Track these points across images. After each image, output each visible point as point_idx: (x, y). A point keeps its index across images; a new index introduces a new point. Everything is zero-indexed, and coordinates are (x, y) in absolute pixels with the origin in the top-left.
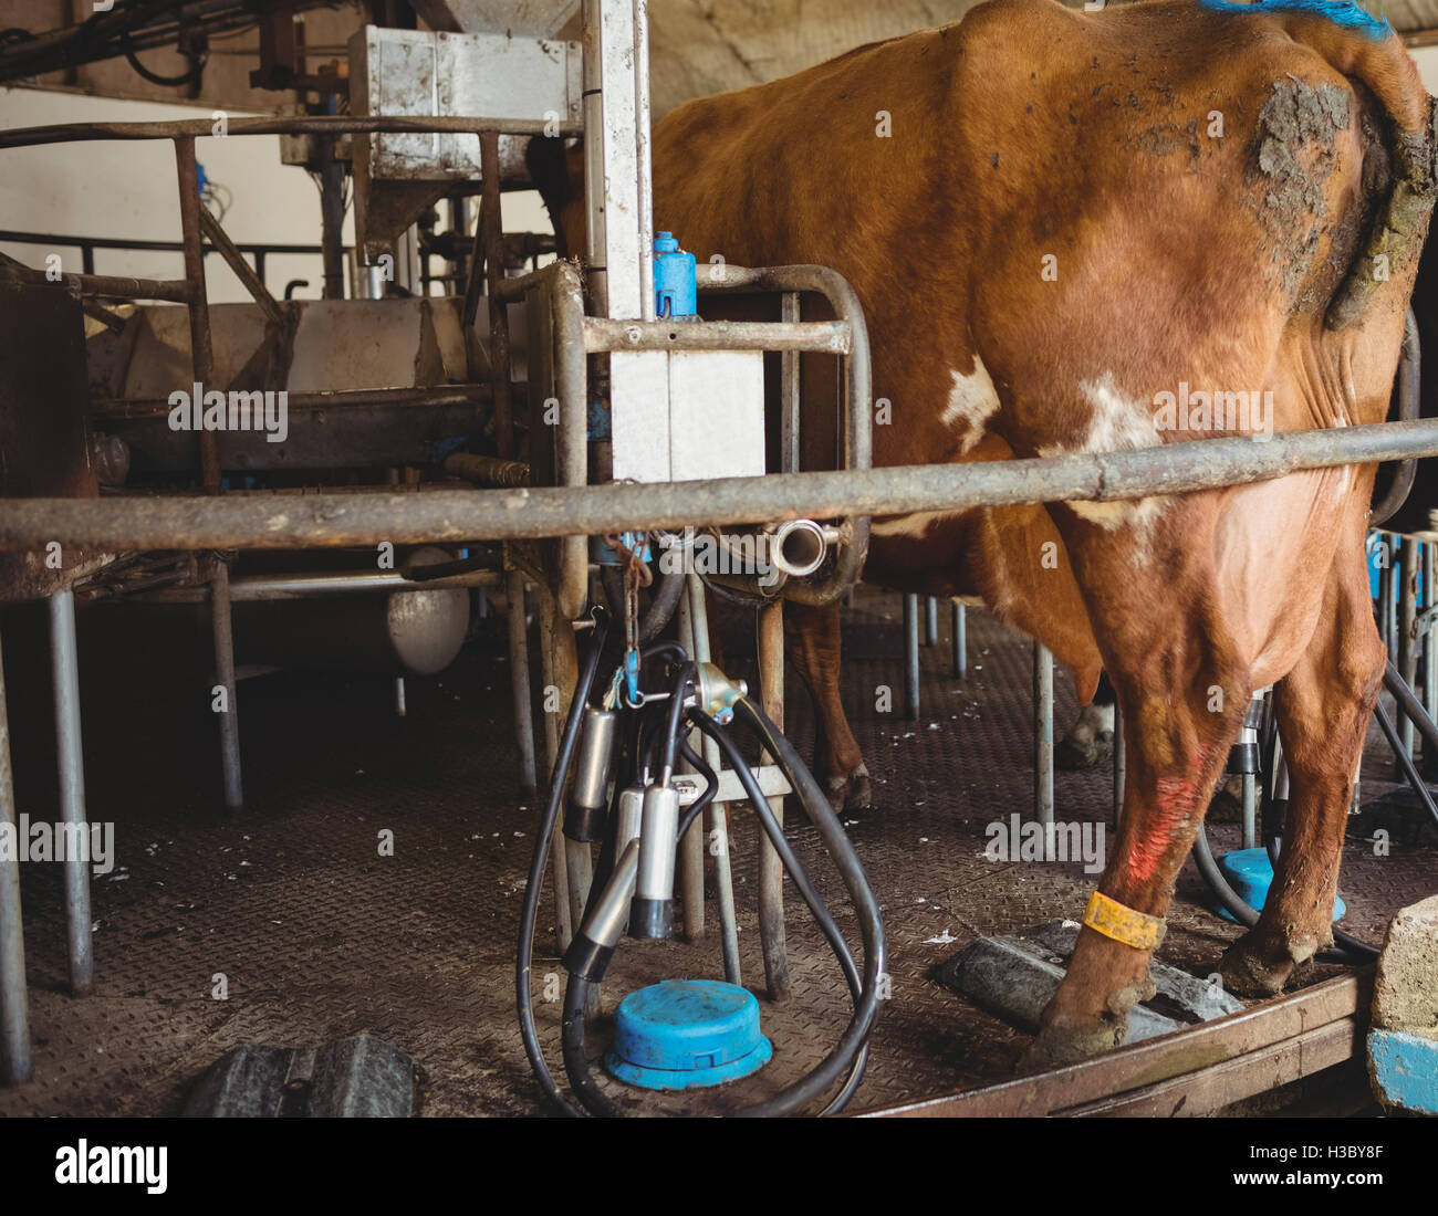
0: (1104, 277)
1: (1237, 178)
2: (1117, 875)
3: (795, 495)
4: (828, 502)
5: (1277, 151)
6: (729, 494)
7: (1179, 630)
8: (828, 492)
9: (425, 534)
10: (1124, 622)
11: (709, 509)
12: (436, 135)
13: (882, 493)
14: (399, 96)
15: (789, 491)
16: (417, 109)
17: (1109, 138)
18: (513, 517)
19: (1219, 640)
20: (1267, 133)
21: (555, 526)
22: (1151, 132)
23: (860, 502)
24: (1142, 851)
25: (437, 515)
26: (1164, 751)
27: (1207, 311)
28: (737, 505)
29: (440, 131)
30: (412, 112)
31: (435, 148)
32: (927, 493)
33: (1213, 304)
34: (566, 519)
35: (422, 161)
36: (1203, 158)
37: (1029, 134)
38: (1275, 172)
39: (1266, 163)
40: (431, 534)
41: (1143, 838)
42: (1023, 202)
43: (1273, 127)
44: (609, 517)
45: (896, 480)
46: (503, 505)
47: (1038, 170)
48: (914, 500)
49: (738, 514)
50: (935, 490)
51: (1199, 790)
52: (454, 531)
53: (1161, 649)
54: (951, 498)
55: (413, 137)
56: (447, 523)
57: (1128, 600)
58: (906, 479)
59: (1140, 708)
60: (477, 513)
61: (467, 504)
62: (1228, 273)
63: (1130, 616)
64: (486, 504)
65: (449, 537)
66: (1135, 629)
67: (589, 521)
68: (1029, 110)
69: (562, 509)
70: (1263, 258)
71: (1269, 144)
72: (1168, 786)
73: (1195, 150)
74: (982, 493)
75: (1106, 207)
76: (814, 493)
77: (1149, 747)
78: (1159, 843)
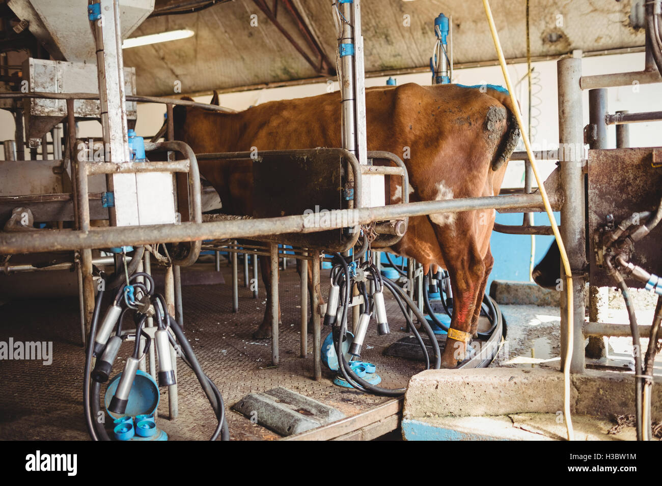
0: (445, 155)
1: (481, 131)
2: (455, 322)
3: (190, 232)
4: (203, 234)
5: (491, 124)
6: (165, 231)
7: (466, 252)
8: (202, 230)
9: (47, 248)
10: (450, 251)
11: (158, 237)
12: (57, 100)
13: (223, 231)
14: (42, 85)
15: (188, 230)
16: (49, 90)
17: (446, 120)
18: (82, 241)
19: (476, 255)
20: (489, 120)
21: (99, 244)
22: (458, 119)
23: (215, 234)
24: (461, 315)
25: (52, 241)
26: (464, 286)
27: (472, 165)
28: (168, 236)
29: (58, 99)
30: (47, 91)
31: (57, 104)
32: (240, 230)
33: (474, 164)
34: (103, 242)
35: (51, 109)
36: (472, 126)
37: (420, 120)
38: (491, 130)
39: (489, 128)
40: (50, 248)
41: (461, 311)
42: (420, 138)
43: (490, 118)
44: (120, 241)
45: (228, 226)
46: (78, 237)
47: (424, 129)
48: (235, 233)
49: (169, 239)
50: (243, 229)
51: (474, 296)
52: (59, 247)
53: (461, 258)
54: (248, 232)
55: (48, 100)
56: (56, 244)
57: (451, 245)
58: (231, 225)
59: (456, 274)
60: (68, 240)
61: (64, 236)
62: (478, 156)
63: (453, 250)
64: (72, 236)
65: (57, 249)
66: (454, 252)
67: (112, 242)
68: (419, 113)
69: (101, 238)
70: (487, 151)
71: (489, 123)
72: (466, 295)
73: (470, 124)
74: (260, 230)
75: (447, 138)
76: (197, 231)
77: (459, 285)
78: (465, 312)
